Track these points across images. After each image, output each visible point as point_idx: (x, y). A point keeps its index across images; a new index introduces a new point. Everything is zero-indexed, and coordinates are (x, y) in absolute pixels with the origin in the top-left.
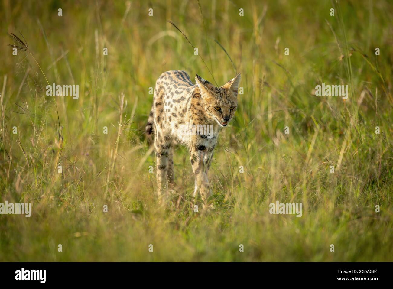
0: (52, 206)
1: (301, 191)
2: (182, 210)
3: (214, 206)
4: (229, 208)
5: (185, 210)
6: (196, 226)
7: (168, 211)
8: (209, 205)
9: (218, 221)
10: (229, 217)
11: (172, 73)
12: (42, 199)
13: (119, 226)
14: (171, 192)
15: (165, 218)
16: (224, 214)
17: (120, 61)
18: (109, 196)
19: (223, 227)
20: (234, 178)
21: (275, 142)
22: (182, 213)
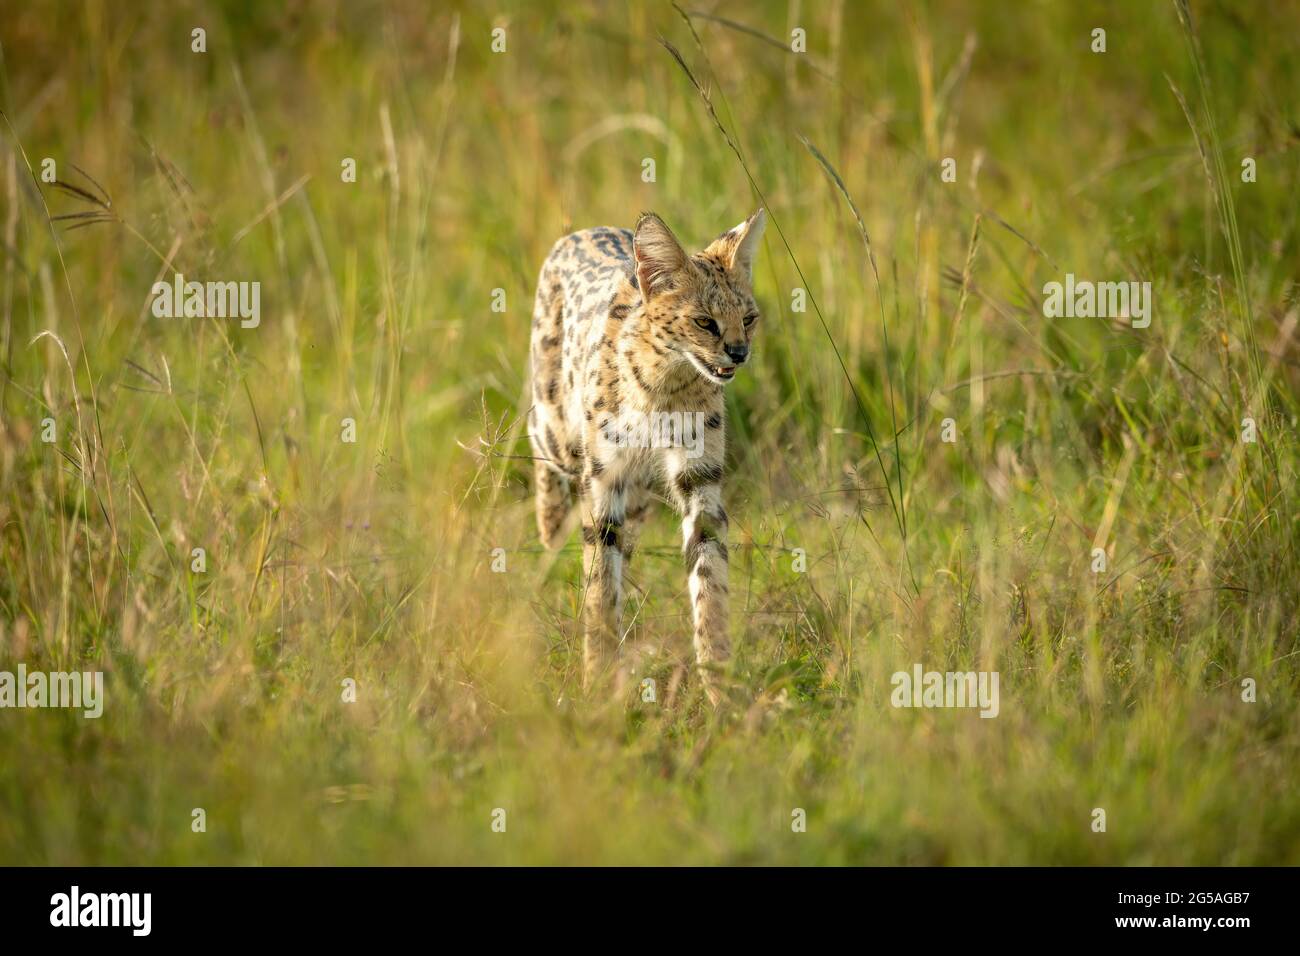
0: (251, 698)
1: (1080, 647)
2: (683, 712)
3: (789, 698)
4: (838, 705)
5: (691, 714)
6: (730, 766)
7: (637, 716)
8: (773, 697)
9: (802, 751)
10: (839, 735)
11: (587, 236)
12: (215, 676)
13: (473, 767)
14: (644, 654)
15: (623, 741)
16: (824, 726)
17: (473, 218)
18: (440, 667)
19: (819, 769)
20: (855, 607)
21: (991, 484)
22: (682, 723)
